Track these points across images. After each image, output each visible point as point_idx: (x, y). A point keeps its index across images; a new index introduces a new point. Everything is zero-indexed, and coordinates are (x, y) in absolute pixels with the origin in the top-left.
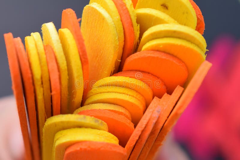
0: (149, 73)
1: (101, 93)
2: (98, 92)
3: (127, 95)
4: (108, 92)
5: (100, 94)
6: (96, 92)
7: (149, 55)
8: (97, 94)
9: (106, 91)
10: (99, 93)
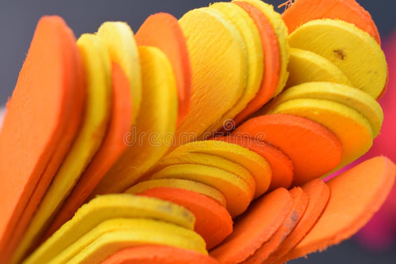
0: (278, 149)
1: (196, 164)
2: (190, 161)
3: (238, 176)
4: (209, 166)
5: (194, 165)
6: (187, 159)
7: (297, 124)
8: (189, 163)
9: (205, 162)
10: (192, 164)
